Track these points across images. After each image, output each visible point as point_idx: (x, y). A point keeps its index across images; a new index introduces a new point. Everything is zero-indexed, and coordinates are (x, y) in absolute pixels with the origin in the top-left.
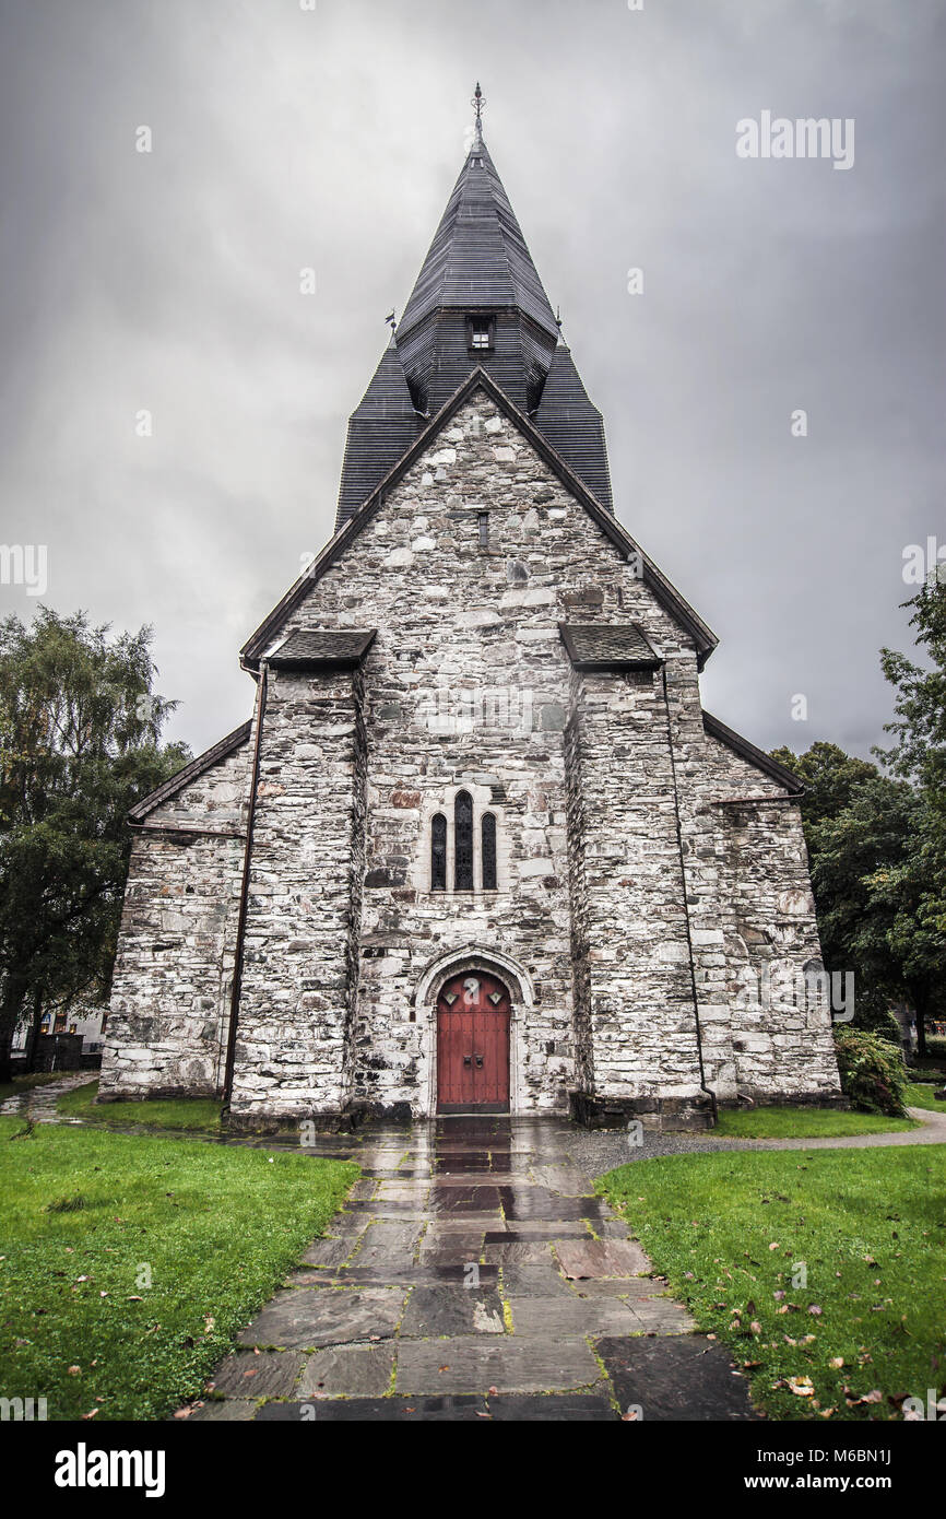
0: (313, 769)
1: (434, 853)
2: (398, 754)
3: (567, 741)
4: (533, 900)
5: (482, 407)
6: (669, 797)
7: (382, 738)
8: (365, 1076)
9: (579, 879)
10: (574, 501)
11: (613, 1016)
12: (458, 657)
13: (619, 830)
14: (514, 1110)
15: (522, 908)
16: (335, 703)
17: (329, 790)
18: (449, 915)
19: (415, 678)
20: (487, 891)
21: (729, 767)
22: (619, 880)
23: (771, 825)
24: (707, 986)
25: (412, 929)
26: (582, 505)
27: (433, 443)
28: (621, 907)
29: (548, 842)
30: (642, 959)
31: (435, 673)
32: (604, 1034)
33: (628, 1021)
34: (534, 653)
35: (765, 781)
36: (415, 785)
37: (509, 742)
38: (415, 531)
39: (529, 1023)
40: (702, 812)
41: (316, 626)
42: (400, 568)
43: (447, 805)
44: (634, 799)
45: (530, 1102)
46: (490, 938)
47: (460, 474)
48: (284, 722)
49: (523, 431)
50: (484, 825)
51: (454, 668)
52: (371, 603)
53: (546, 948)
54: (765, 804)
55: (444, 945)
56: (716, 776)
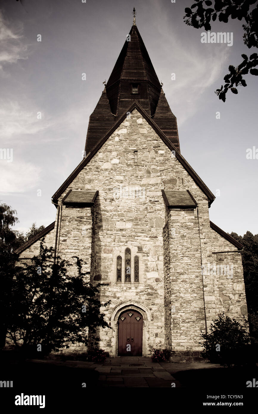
0: (78, 240)
1: (118, 270)
2: (105, 235)
3: (164, 232)
4: (151, 286)
5: (136, 115)
6: (199, 252)
7: (100, 228)
8: (94, 343)
9: (168, 279)
10: (167, 147)
11: (178, 325)
12: (126, 201)
13: (182, 263)
14: (144, 355)
15: (148, 289)
16: (85, 218)
17: (83, 248)
18: (122, 291)
19: (112, 208)
20: (136, 283)
21: (218, 240)
22: (182, 280)
23: (232, 260)
24: (209, 315)
25: (110, 295)
26: (170, 149)
27: (118, 126)
28: (182, 289)
29: (157, 266)
30: (188, 306)
31: (118, 206)
32: (175, 331)
33: (183, 326)
34: (153, 200)
35: (230, 245)
36: (111, 246)
37: (144, 231)
38: (112, 157)
39: (149, 327)
40: (209, 256)
41: (77, 189)
42: (107, 169)
43: (122, 253)
44: (187, 253)
45: (149, 353)
46: (137, 298)
47: (128, 137)
48: (68, 224)
49: (150, 123)
50: (135, 260)
51: (125, 205)
52: (97, 181)
53: (156, 302)
54: (230, 253)
55: (121, 300)
56: (214, 244)
